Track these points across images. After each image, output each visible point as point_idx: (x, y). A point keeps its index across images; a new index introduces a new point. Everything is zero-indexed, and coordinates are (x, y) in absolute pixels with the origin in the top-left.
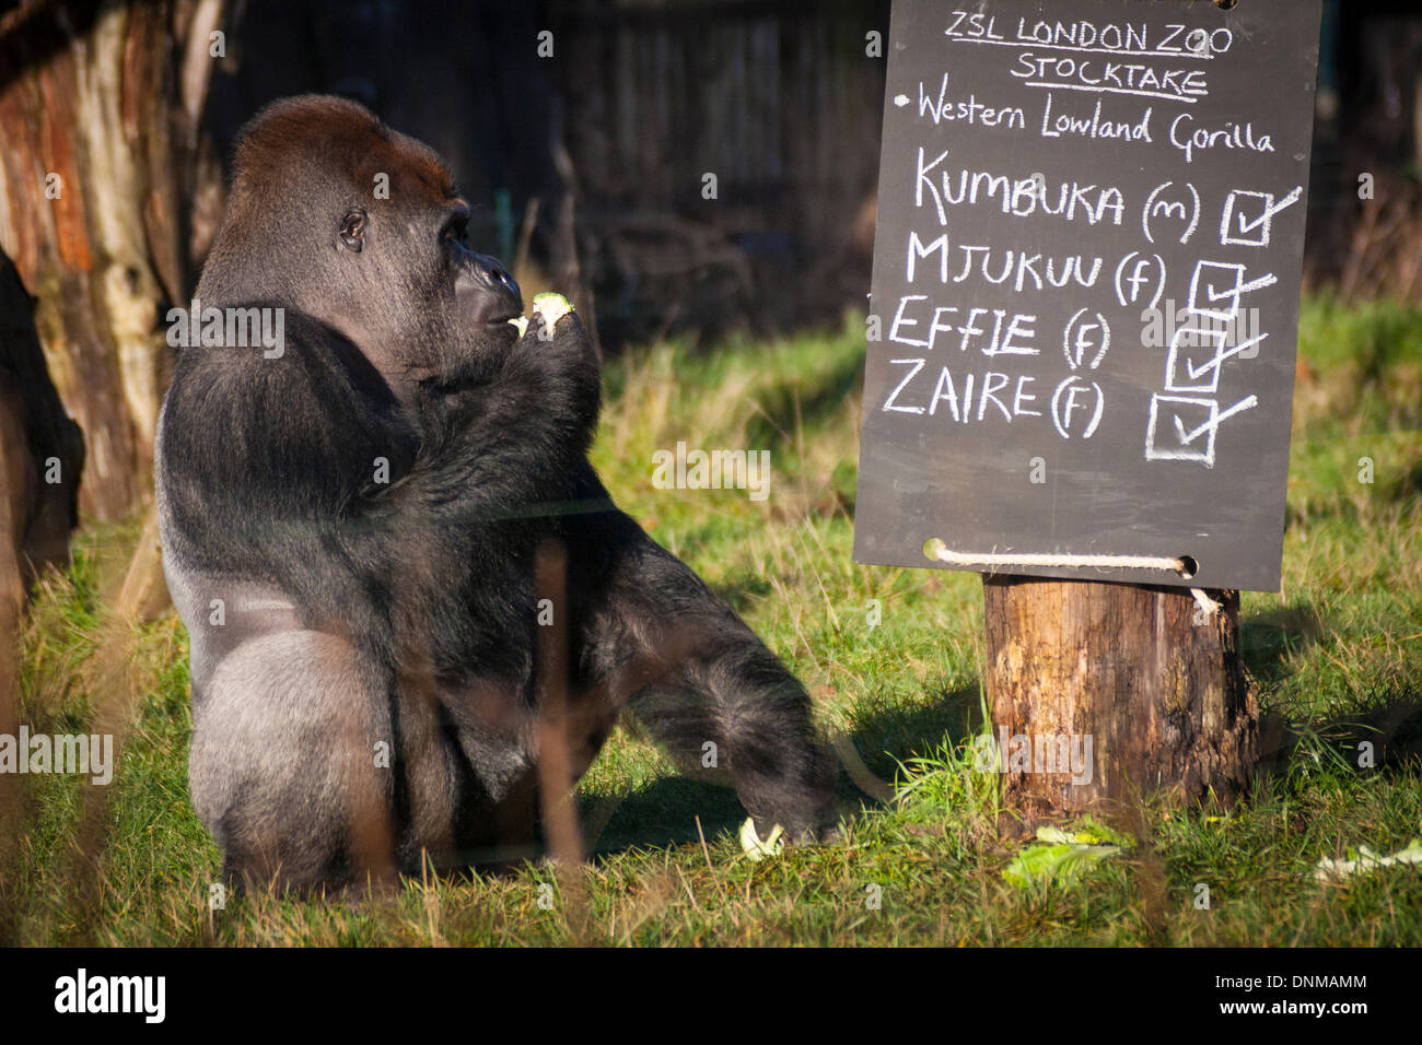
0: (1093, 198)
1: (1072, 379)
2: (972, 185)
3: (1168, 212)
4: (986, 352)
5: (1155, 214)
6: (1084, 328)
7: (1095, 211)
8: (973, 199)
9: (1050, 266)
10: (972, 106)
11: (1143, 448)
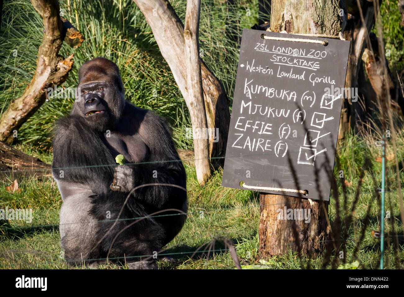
0: (289, 94)
1: (280, 141)
2: (258, 89)
3: (307, 99)
4: (259, 133)
5: (304, 99)
6: (284, 128)
7: (289, 97)
8: (258, 93)
9: (277, 111)
10: (260, 68)
11: (297, 161)
